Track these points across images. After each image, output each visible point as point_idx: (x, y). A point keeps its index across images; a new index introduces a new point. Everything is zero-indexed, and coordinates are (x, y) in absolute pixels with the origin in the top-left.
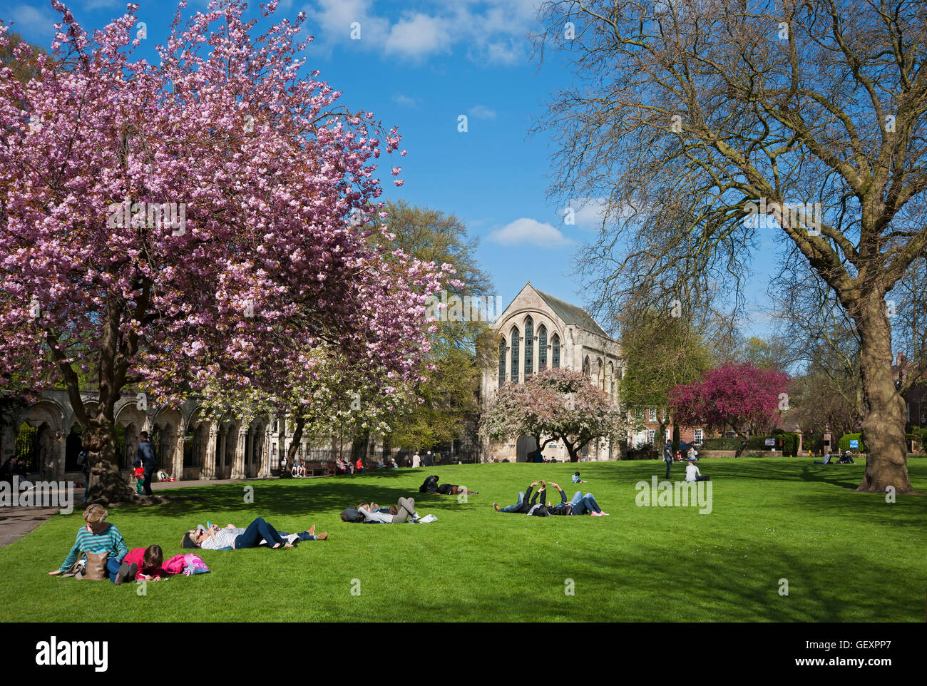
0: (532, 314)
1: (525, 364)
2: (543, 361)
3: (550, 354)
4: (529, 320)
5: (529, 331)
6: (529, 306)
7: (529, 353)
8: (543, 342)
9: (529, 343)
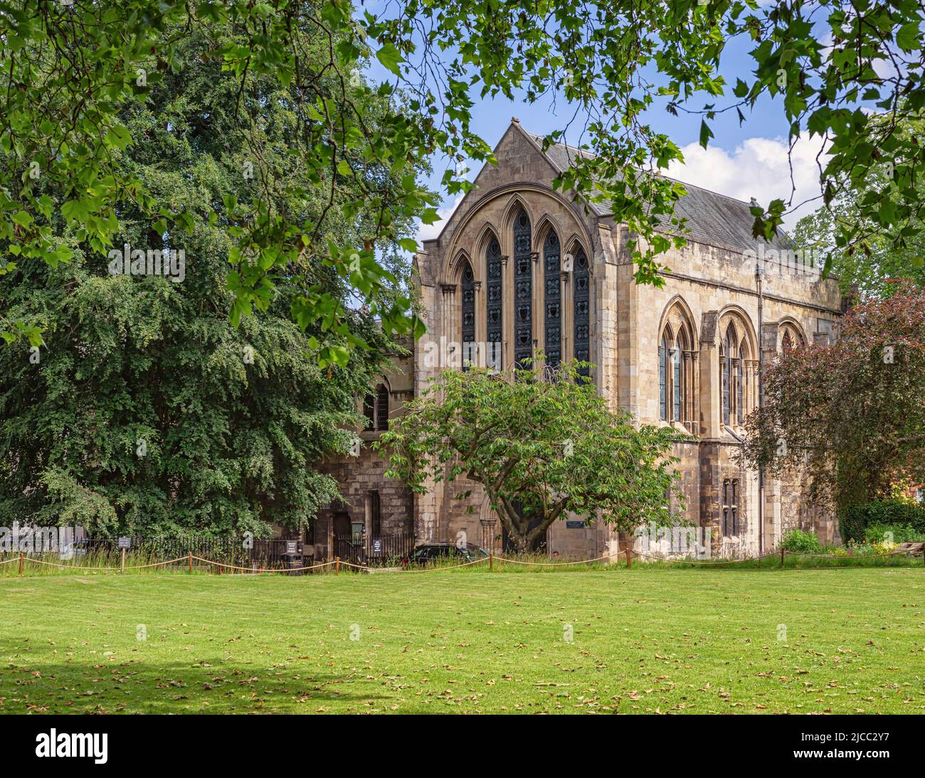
0: (525, 199)
1: (517, 321)
2: (553, 312)
3: (567, 293)
4: (520, 217)
5: (522, 242)
6: (517, 178)
7: (523, 291)
8: (553, 266)
9: (523, 269)
